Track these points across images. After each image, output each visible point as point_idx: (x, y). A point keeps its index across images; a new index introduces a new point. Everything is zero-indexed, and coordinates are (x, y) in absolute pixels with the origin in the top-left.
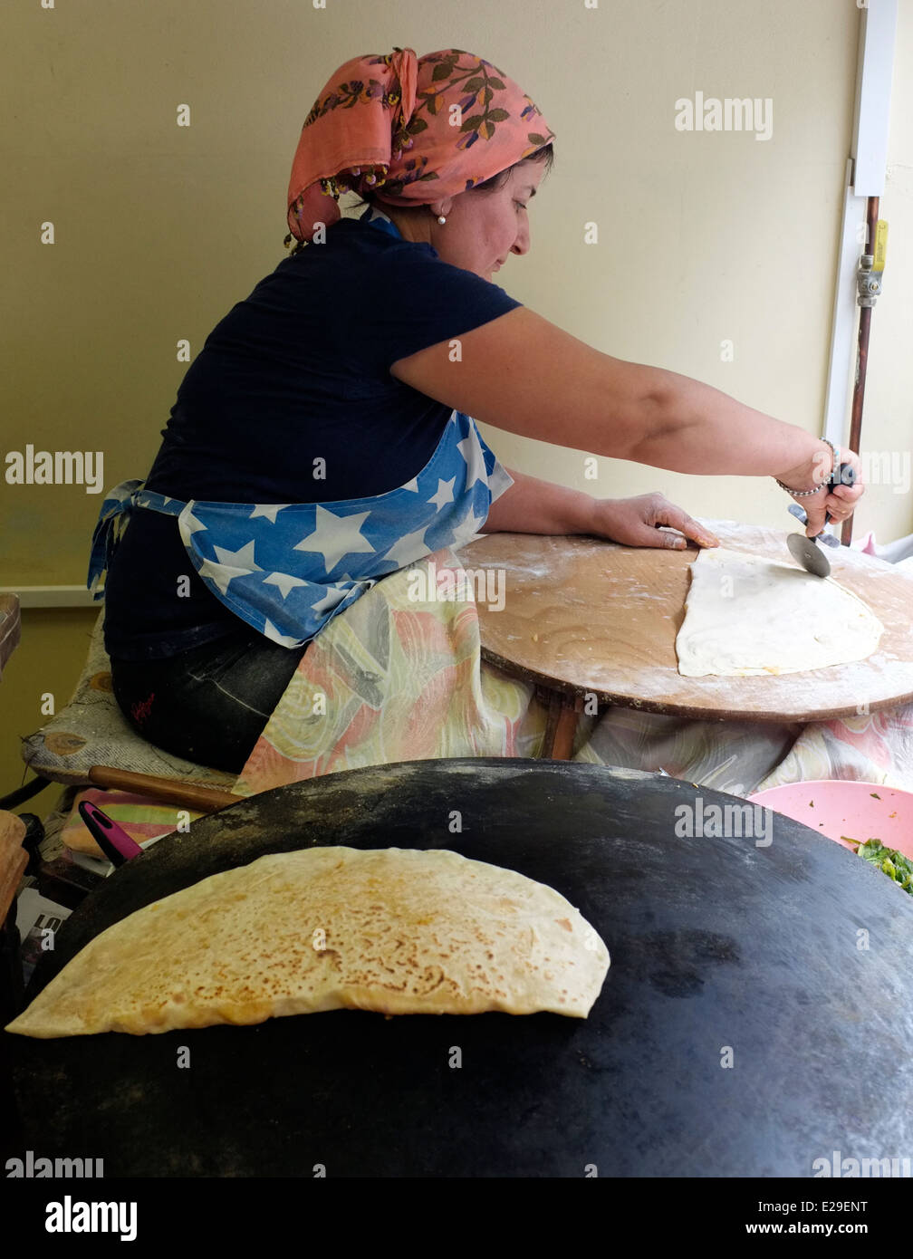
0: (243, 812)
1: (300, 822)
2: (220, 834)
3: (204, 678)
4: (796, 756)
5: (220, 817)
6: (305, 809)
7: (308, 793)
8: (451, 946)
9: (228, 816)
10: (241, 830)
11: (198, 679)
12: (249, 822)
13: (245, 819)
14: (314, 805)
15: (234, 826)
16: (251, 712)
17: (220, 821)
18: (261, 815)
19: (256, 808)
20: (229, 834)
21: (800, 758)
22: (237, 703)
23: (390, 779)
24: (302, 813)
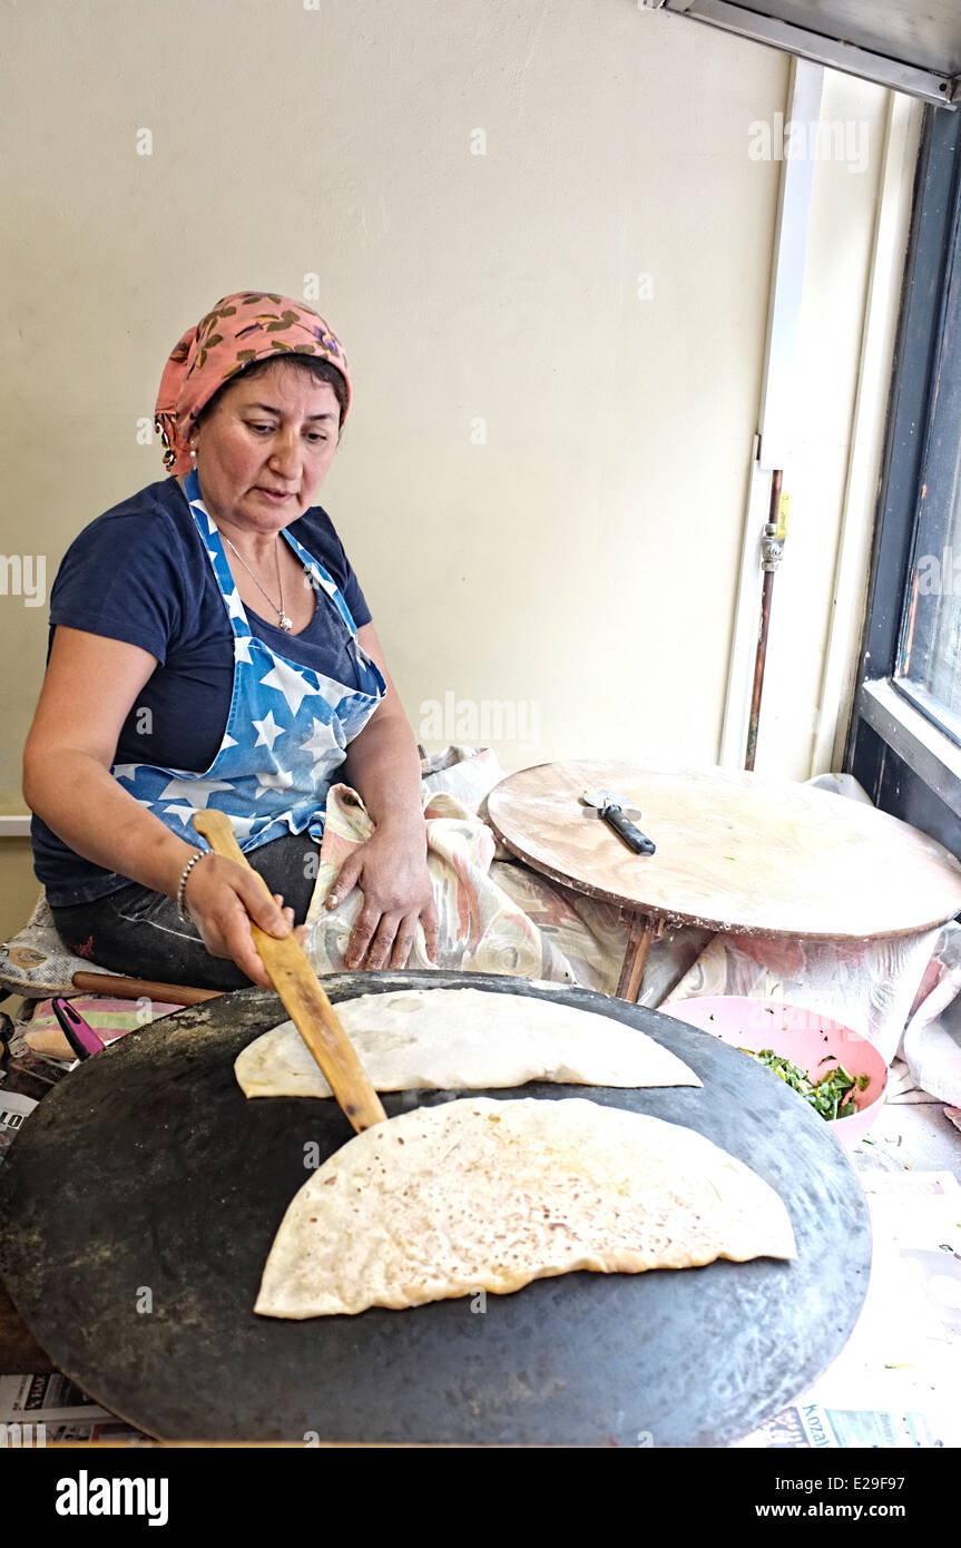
0: (197, 1014)
1: (249, 1023)
2: (176, 1033)
3: (137, 918)
4: (699, 965)
5: (176, 1018)
6: (253, 1012)
7: (255, 998)
8: (661, 1216)
9: (183, 1018)
10: (196, 1029)
11: (132, 920)
12: (203, 1023)
13: (199, 1020)
14: (261, 1009)
15: (189, 1026)
16: (192, 941)
17: (175, 1022)
18: (213, 1017)
19: (208, 1011)
20: (184, 1033)
21: (702, 967)
22: (177, 937)
23: (331, 987)
24: (250, 1015)
